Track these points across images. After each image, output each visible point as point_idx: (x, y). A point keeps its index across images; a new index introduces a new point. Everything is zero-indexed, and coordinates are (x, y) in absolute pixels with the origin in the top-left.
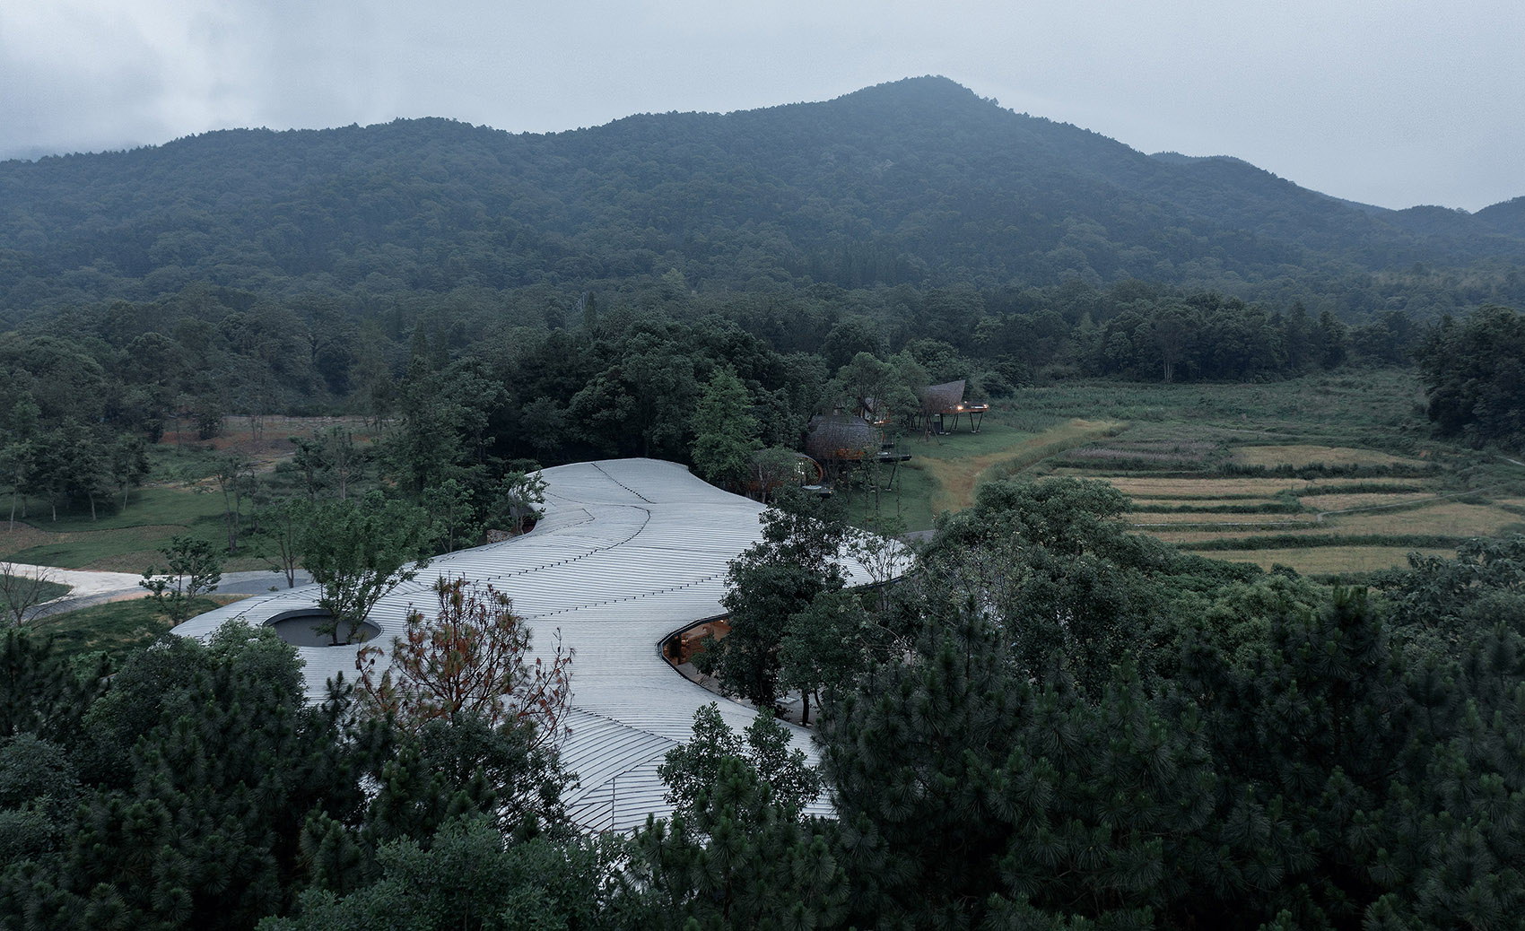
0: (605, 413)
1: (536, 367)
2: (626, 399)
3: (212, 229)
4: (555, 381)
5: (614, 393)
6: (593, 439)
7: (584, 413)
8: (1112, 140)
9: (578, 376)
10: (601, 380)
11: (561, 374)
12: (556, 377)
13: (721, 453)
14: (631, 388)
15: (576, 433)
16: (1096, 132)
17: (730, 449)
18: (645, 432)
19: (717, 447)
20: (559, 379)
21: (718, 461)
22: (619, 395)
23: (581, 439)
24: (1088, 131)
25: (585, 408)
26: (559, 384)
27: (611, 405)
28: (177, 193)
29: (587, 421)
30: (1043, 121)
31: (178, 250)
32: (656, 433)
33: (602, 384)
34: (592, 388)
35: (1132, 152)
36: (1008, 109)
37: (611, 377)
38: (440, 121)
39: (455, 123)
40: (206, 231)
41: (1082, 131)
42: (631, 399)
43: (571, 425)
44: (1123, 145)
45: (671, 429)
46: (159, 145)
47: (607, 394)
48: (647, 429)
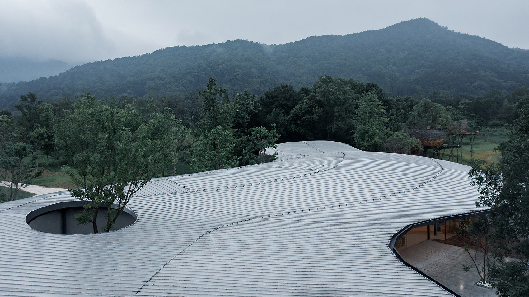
0: (307, 117)
1: (274, 97)
2: (319, 109)
3: (165, 80)
4: (283, 103)
5: (312, 107)
6: (301, 131)
7: (297, 117)
8: (494, 42)
9: (294, 100)
10: (306, 100)
11: (286, 100)
12: (283, 101)
13: (370, 136)
14: (321, 104)
15: (293, 128)
16: (488, 39)
17: (374, 134)
18: (328, 127)
19: (367, 133)
20: (285, 102)
21: (367, 140)
22: (315, 107)
23: (295, 131)
24: (484, 38)
25: (297, 115)
26: (285, 105)
27: (310, 112)
28: (155, 69)
29: (298, 122)
30: (466, 35)
31: (154, 87)
32: (333, 127)
33: (306, 102)
34: (301, 105)
35: (503, 46)
36: (452, 31)
37: (311, 99)
38: (242, 41)
39: (247, 41)
40: (163, 80)
41: (482, 38)
42: (321, 109)
43: (291, 124)
44: (499, 44)
45: (341, 124)
46: (151, 53)
47: (309, 107)
48: (329, 125)
